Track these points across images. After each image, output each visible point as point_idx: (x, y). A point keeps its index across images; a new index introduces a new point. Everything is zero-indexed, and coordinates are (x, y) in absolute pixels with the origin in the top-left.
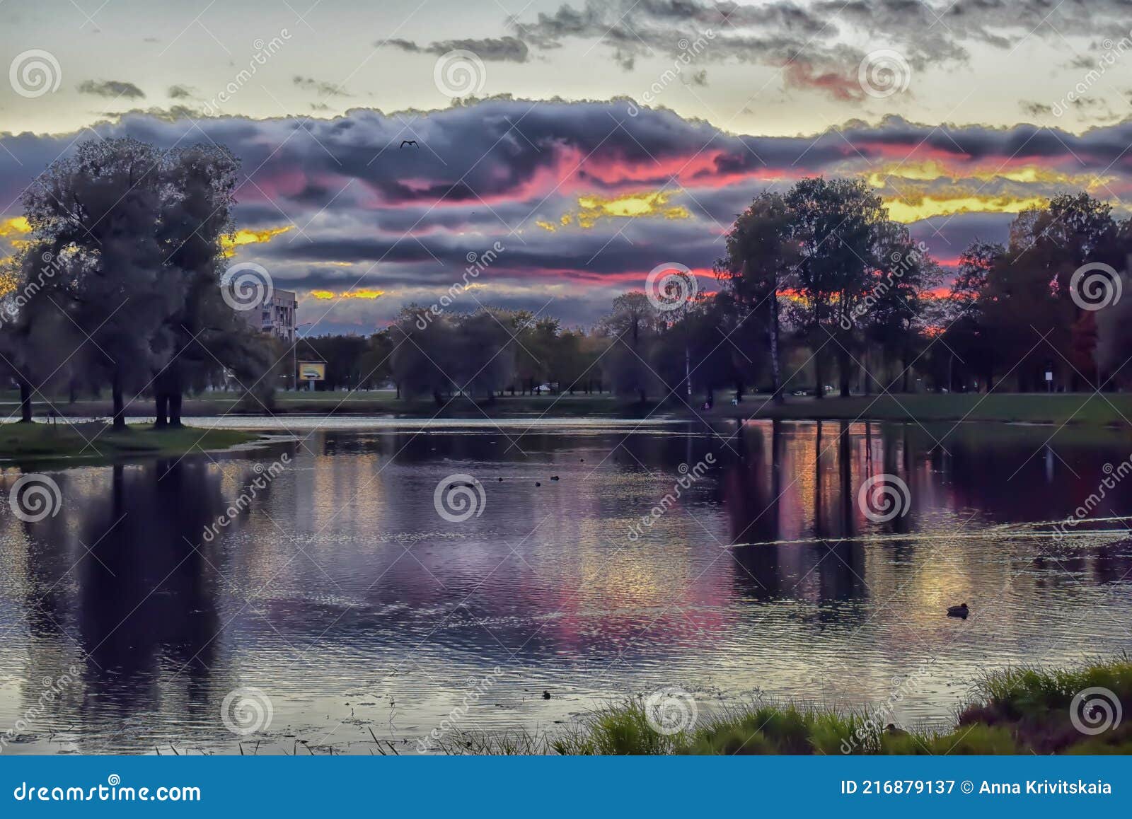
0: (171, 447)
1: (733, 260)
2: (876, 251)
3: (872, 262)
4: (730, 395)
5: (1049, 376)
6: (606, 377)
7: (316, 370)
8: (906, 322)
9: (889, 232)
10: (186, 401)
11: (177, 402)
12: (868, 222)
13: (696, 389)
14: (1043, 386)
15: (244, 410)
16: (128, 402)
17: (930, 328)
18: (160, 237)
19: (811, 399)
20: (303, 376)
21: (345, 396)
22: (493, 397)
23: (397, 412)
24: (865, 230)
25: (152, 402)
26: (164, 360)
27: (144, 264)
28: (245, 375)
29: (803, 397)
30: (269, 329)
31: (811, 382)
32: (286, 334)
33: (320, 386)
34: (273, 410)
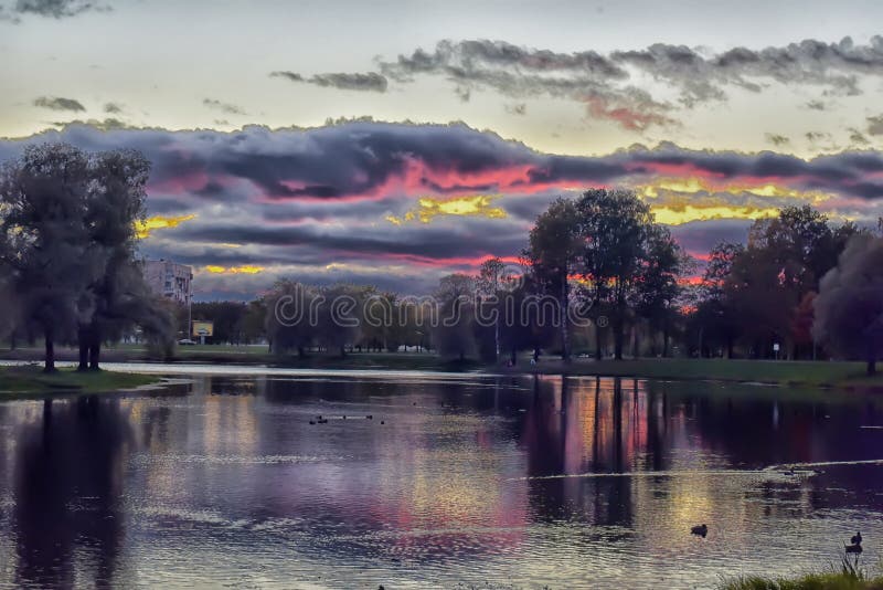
0: (90, 387)
1: (534, 250)
2: (645, 247)
3: (642, 255)
4: (529, 355)
5: (776, 347)
6: (432, 339)
7: (205, 328)
8: (667, 303)
9: (654, 232)
10: (103, 350)
11: (96, 351)
12: (639, 224)
13: (503, 351)
14: (771, 355)
15: (148, 359)
16: (57, 349)
17: (685, 307)
18: (87, 221)
19: (591, 360)
20: (196, 333)
21: (226, 348)
22: (343, 352)
23: (270, 363)
24: (637, 230)
25: (77, 350)
26: (87, 317)
27: (72, 241)
28: (150, 330)
29: (585, 359)
30: (170, 295)
31: (592, 347)
32: (184, 299)
33: (209, 340)
34: (170, 359)
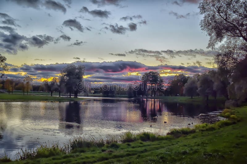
0: (76, 100)
2: (159, 80)
4: (141, 96)
5: (178, 95)
6: (127, 94)
7: (93, 92)
9: (160, 77)
10: (78, 95)
12: (158, 76)
15: (84, 96)
16: (71, 94)
18: (76, 76)
20: (92, 92)
21: (96, 95)
23: (102, 97)
25: (74, 95)
26: (76, 90)
27: (74, 78)
28: (85, 92)
31: (151, 95)
33: (93, 93)
34: (88, 96)
